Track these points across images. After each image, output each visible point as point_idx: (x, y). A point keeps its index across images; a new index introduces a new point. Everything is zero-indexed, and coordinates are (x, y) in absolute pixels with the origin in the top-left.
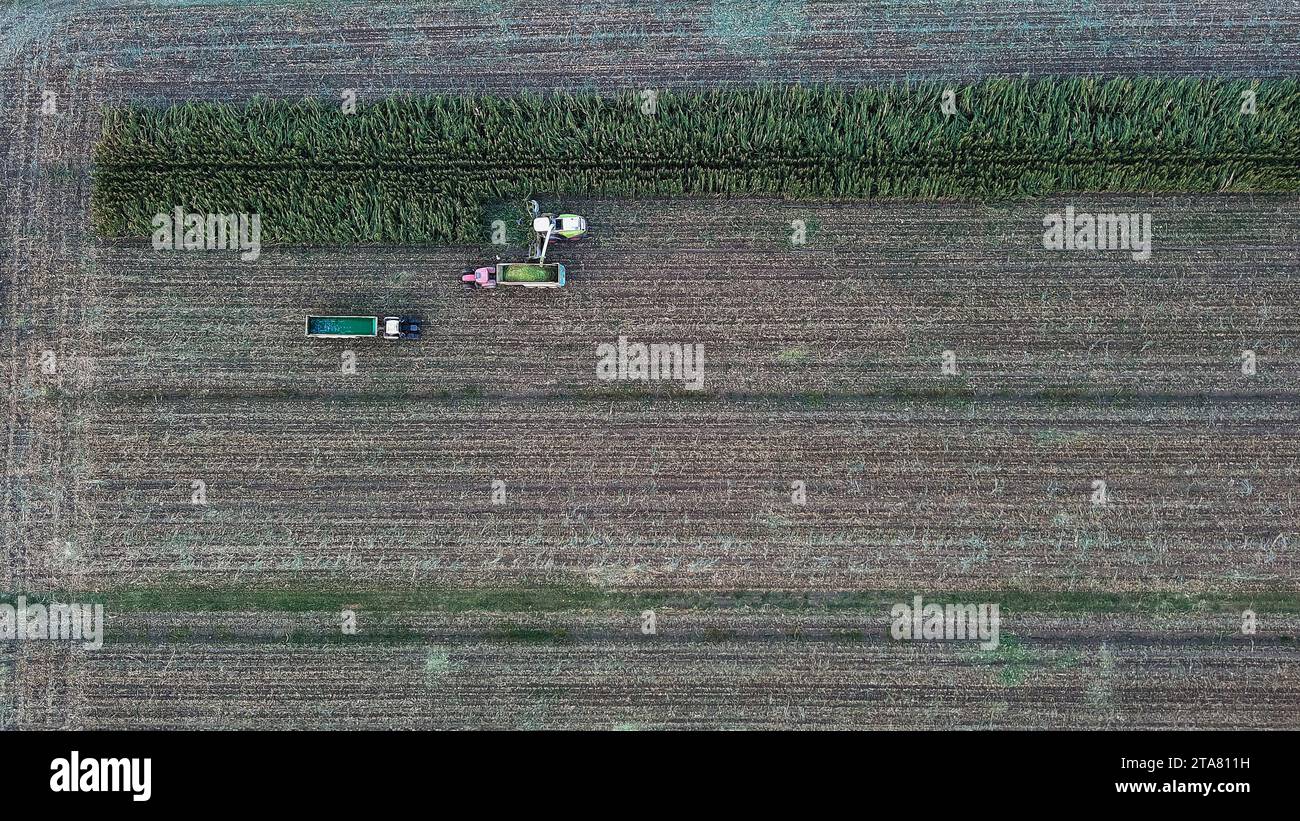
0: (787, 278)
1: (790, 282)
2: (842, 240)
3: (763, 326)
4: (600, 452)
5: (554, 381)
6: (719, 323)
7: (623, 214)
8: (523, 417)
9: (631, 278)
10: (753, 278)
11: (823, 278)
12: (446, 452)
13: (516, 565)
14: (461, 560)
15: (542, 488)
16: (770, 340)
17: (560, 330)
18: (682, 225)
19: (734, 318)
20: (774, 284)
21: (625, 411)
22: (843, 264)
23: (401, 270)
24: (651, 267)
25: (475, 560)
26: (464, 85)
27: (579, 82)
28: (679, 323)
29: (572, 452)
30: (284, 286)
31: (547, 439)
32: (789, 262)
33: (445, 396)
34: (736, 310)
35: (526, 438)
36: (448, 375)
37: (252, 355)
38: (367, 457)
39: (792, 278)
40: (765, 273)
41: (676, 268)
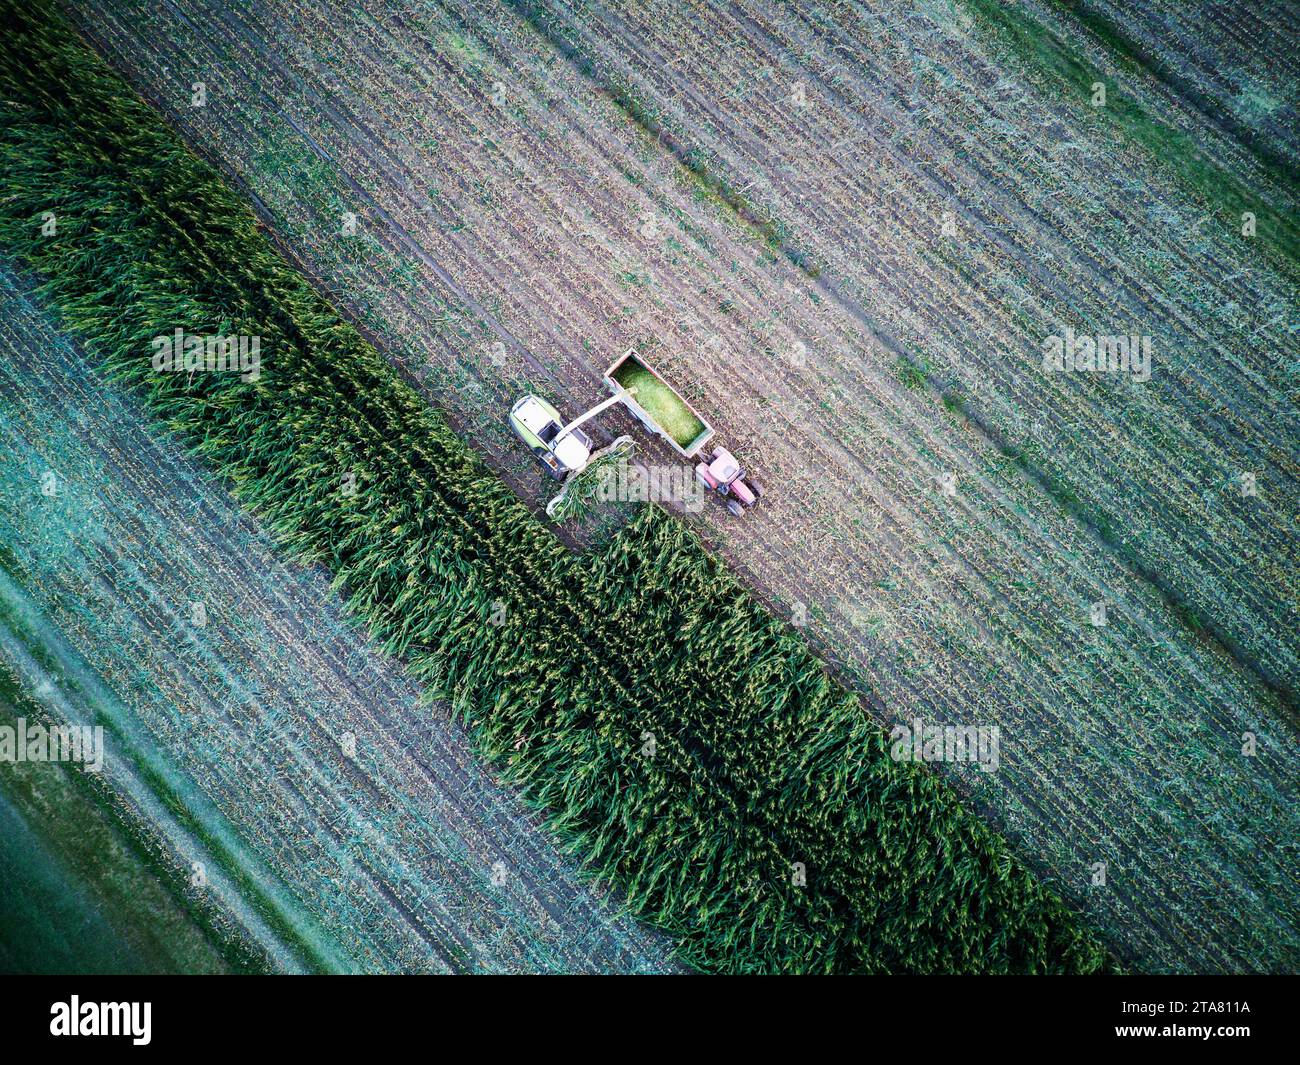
0: (370, 134)
1: (372, 126)
2: (255, 115)
3: (459, 108)
4: (813, 151)
5: (788, 285)
6: (507, 159)
7: (479, 406)
8: (872, 282)
9: (556, 316)
10: (408, 172)
11: (329, 94)
12: (1018, 329)
13: (1051, 120)
14: (1120, 185)
15: (932, 176)
16: (470, 86)
17: (714, 341)
18: (421, 319)
19: (483, 150)
20: (393, 141)
21: (732, 169)
22: (287, 87)
23: (856, 631)
24: (516, 305)
25: (1099, 168)
26: (500, 818)
27: (339, 649)
28: (554, 207)
29: (850, 183)
30: (1058, 783)
31: (867, 224)
32: (346, 150)
33: (952, 403)
34: (468, 155)
35: (893, 252)
36: (923, 424)
37: (1197, 725)
38: (1137, 422)
39: (365, 128)
40: (388, 164)
41: (486, 273)
